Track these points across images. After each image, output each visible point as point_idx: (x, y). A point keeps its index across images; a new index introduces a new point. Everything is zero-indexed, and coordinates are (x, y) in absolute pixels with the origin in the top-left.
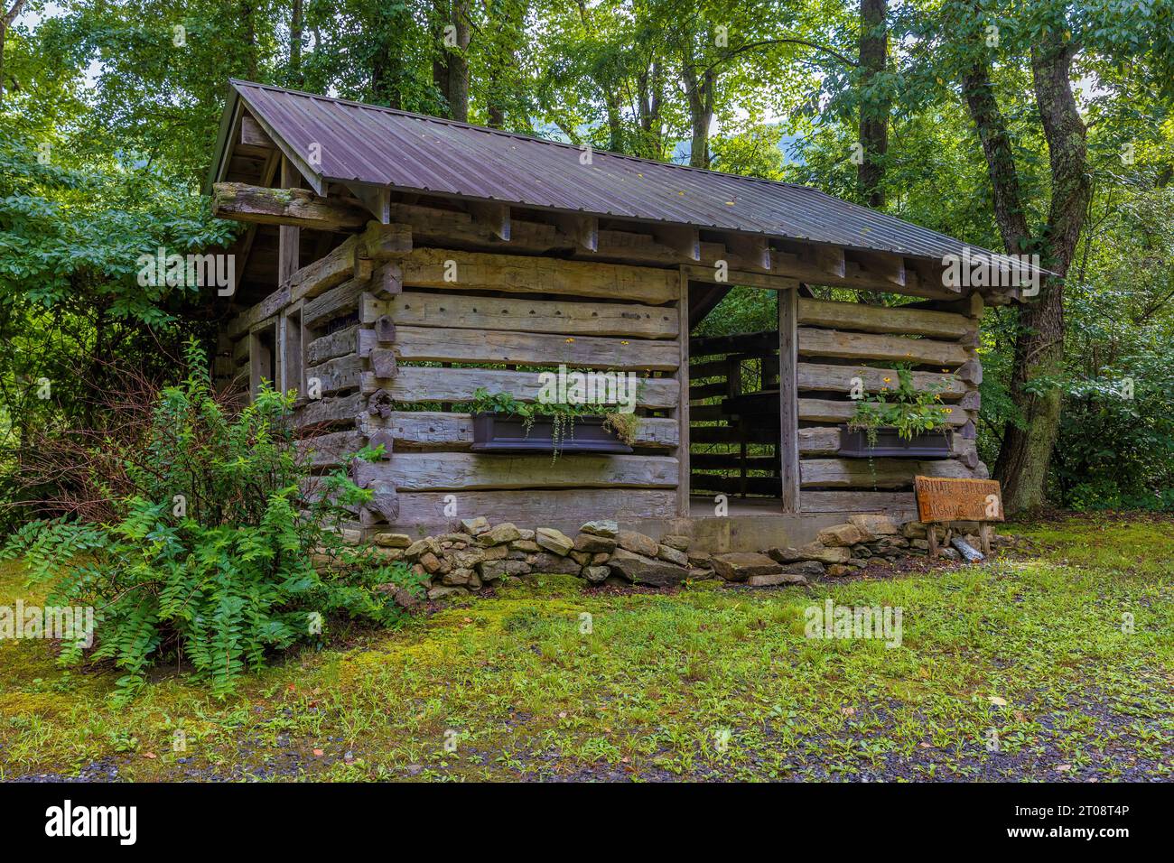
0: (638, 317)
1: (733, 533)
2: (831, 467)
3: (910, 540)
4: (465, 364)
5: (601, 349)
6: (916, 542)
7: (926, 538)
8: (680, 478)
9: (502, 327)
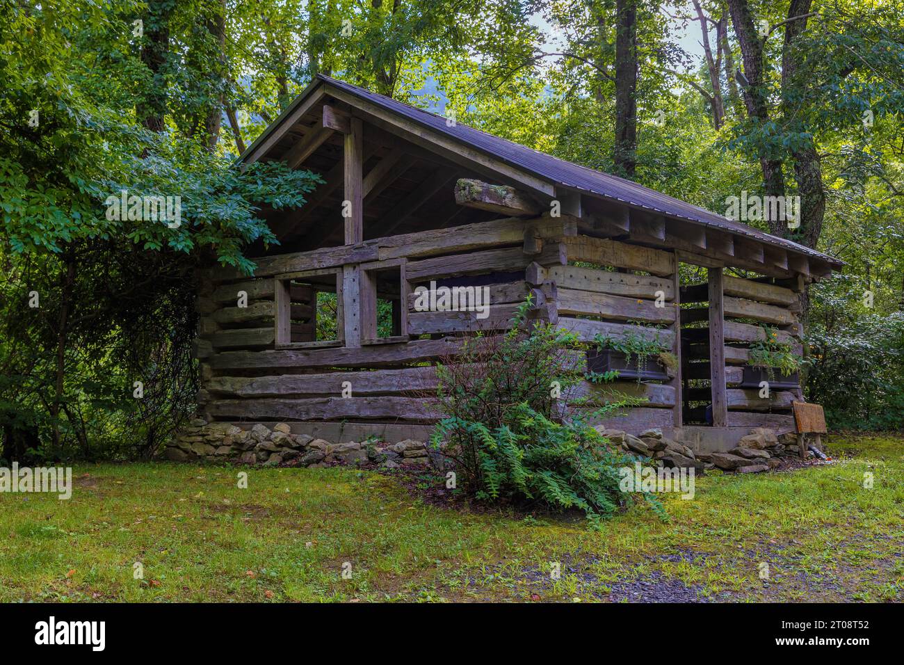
0: (657, 285)
1: (701, 440)
2: (739, 395)
3: (787, 445)
4: (584, 316)
5: (640, 308)
6: (791, 447)
7: (796, 444)
8: (677, 400)
9: (598, 290)
